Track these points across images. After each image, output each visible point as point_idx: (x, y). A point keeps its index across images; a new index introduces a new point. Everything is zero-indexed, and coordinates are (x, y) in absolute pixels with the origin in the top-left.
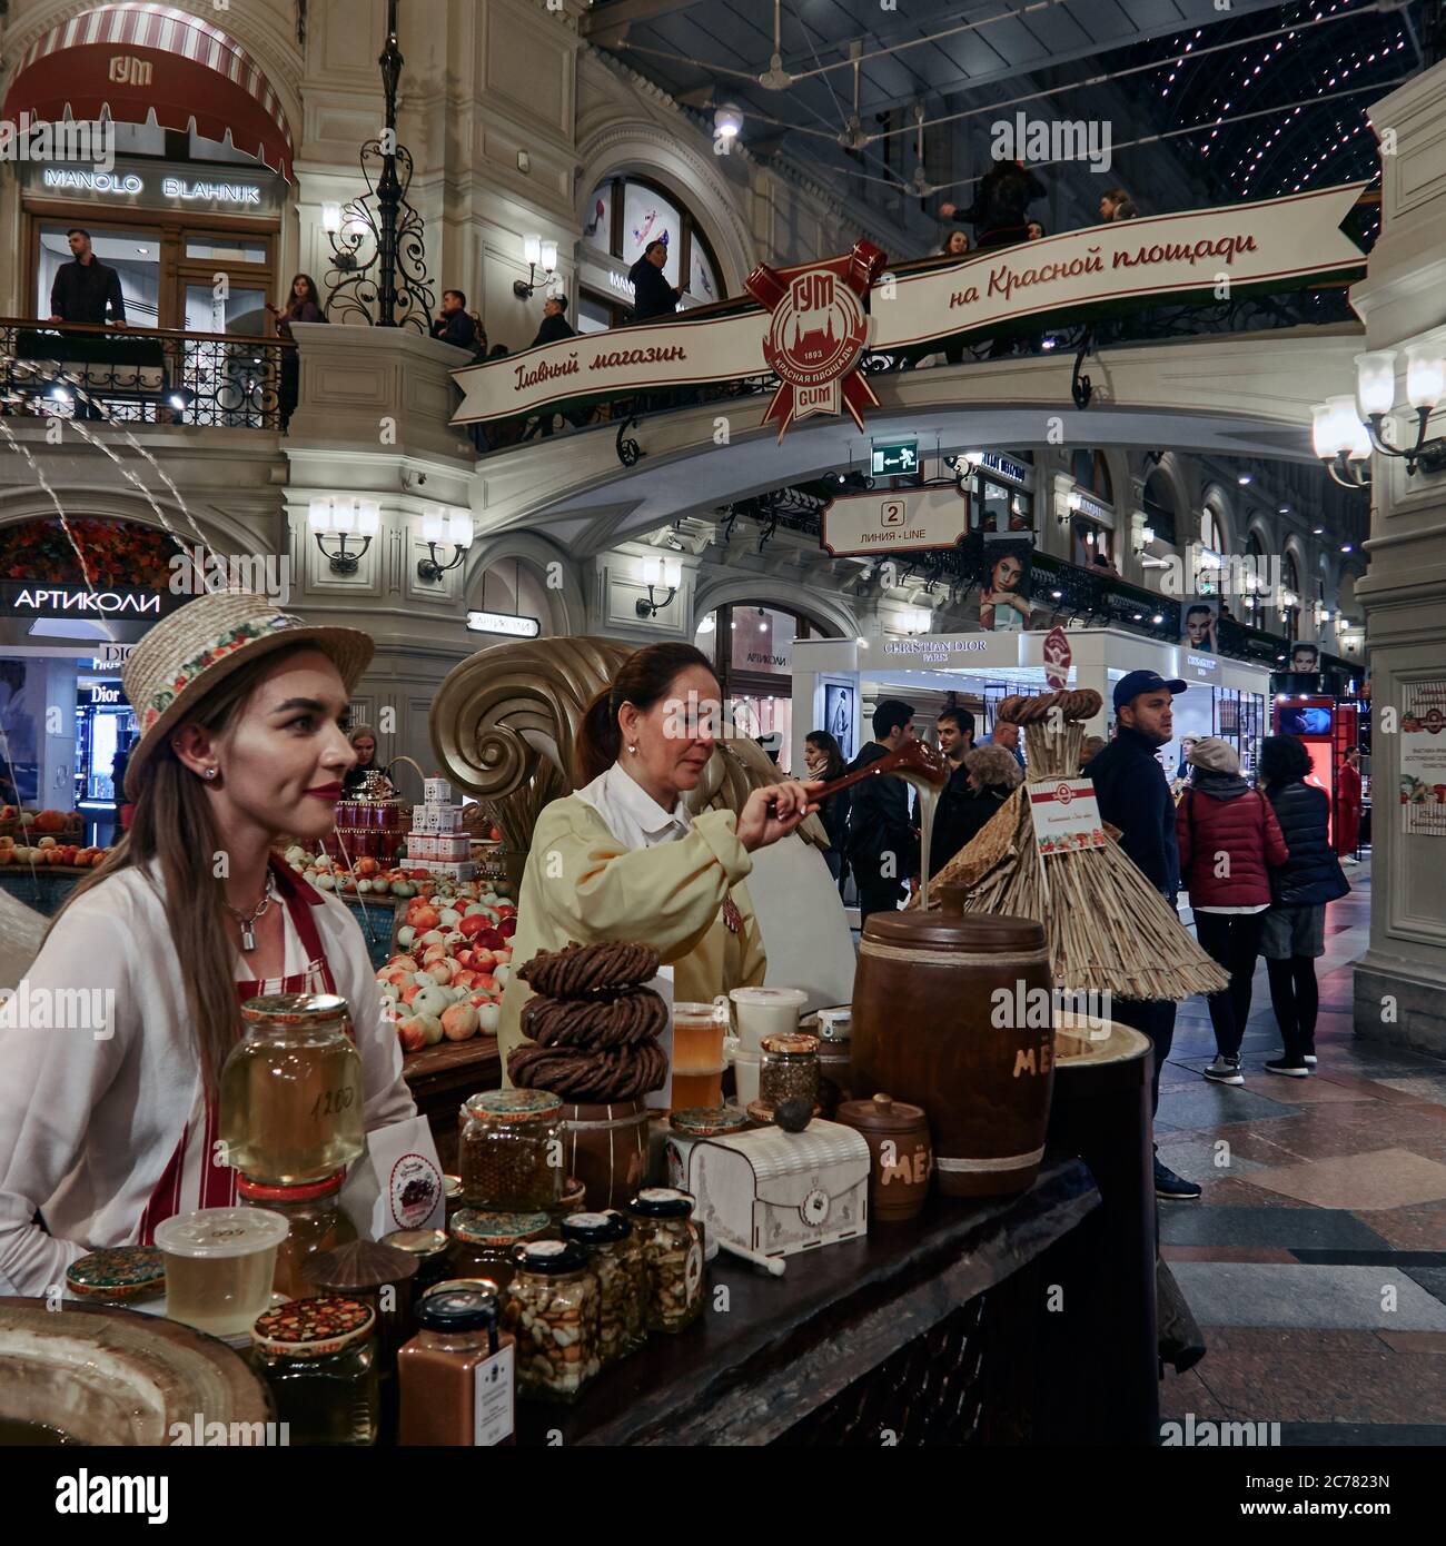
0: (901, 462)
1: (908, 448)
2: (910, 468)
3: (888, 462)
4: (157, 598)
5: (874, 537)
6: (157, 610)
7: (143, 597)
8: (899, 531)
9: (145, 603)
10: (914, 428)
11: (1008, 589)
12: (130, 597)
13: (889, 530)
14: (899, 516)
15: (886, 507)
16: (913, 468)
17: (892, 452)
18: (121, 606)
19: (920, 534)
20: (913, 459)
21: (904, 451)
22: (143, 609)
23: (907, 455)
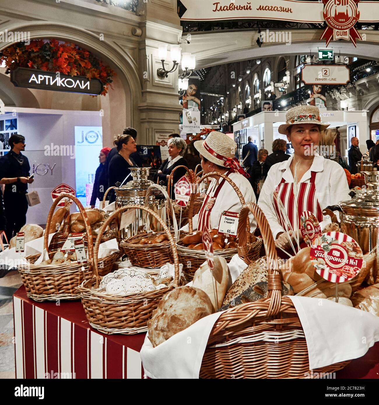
0: (328, 56)
1: (330, 52)
2: (331, 58)
3: (324, 56)
4: (88, 83)
5: (320, 79)
6: (89, 88)
7: (83, 82)
8: (328, 78)
9: (84, 85)
10: (332, 46)
11: (318, 93)
12: (78, 81)
13: (325, 77)
14: (328, 73)
15: (324, 70)
16: (332, 58)
17: (325, 53)
18: (74, 85)
19: (335, 80)
20: (332, 56)
21: (329, 53)
22: (83, 87)
23: (330, 54)
